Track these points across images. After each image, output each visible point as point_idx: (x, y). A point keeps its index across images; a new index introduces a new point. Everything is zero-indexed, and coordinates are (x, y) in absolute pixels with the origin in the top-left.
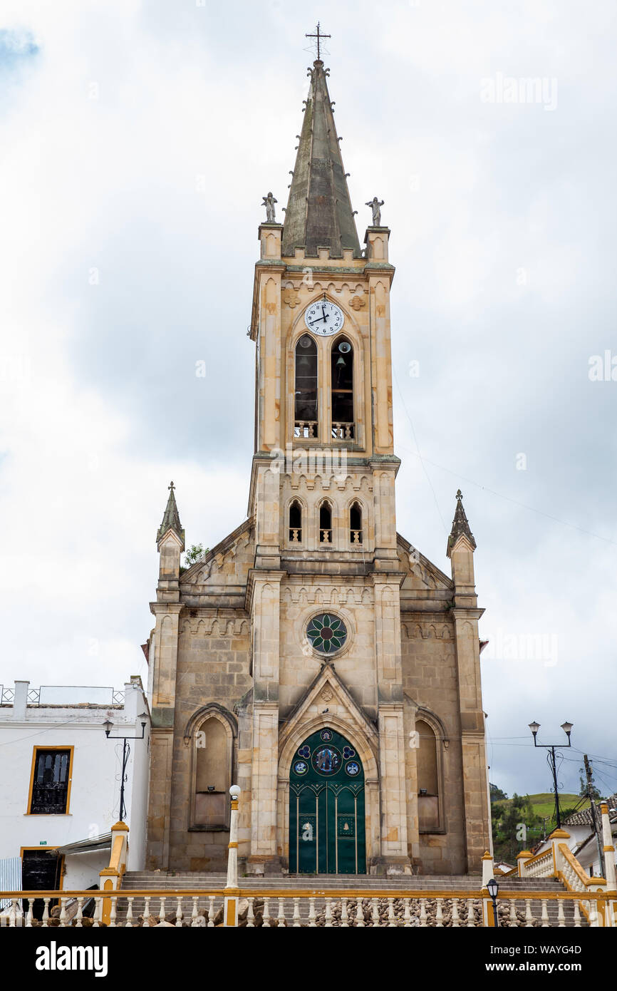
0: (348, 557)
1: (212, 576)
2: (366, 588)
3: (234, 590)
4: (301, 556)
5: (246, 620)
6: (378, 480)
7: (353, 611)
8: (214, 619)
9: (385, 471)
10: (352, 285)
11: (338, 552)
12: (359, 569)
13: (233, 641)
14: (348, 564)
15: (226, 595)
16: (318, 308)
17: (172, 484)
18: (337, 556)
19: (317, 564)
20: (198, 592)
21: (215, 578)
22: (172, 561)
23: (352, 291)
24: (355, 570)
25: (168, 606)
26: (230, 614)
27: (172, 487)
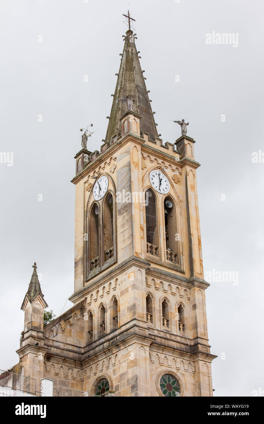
0: (179, 339)
1: (58, 334)
2: (190, 362)
3: (71, 348)
4: (153, 332)
5: (79, 370)
6: (197, 293)
7: (183, 375)
8: (61, 365)
9: (201, 289)
10: (174, 167)
11: (174, 335)
12: (186, 349)
13: (71, 383)
14: (179, 344)
15: (68, 350)
16: (156, 174)
17: (35, 264)
18: (173, 338)
19: (163, 340)
20: (49, 344)
21: (60, 337)
22: (39, 318)
23: (173, 171)
24: (183, 348)
25: (38, 349)
26: (71, 364)
27: (35, 267)
